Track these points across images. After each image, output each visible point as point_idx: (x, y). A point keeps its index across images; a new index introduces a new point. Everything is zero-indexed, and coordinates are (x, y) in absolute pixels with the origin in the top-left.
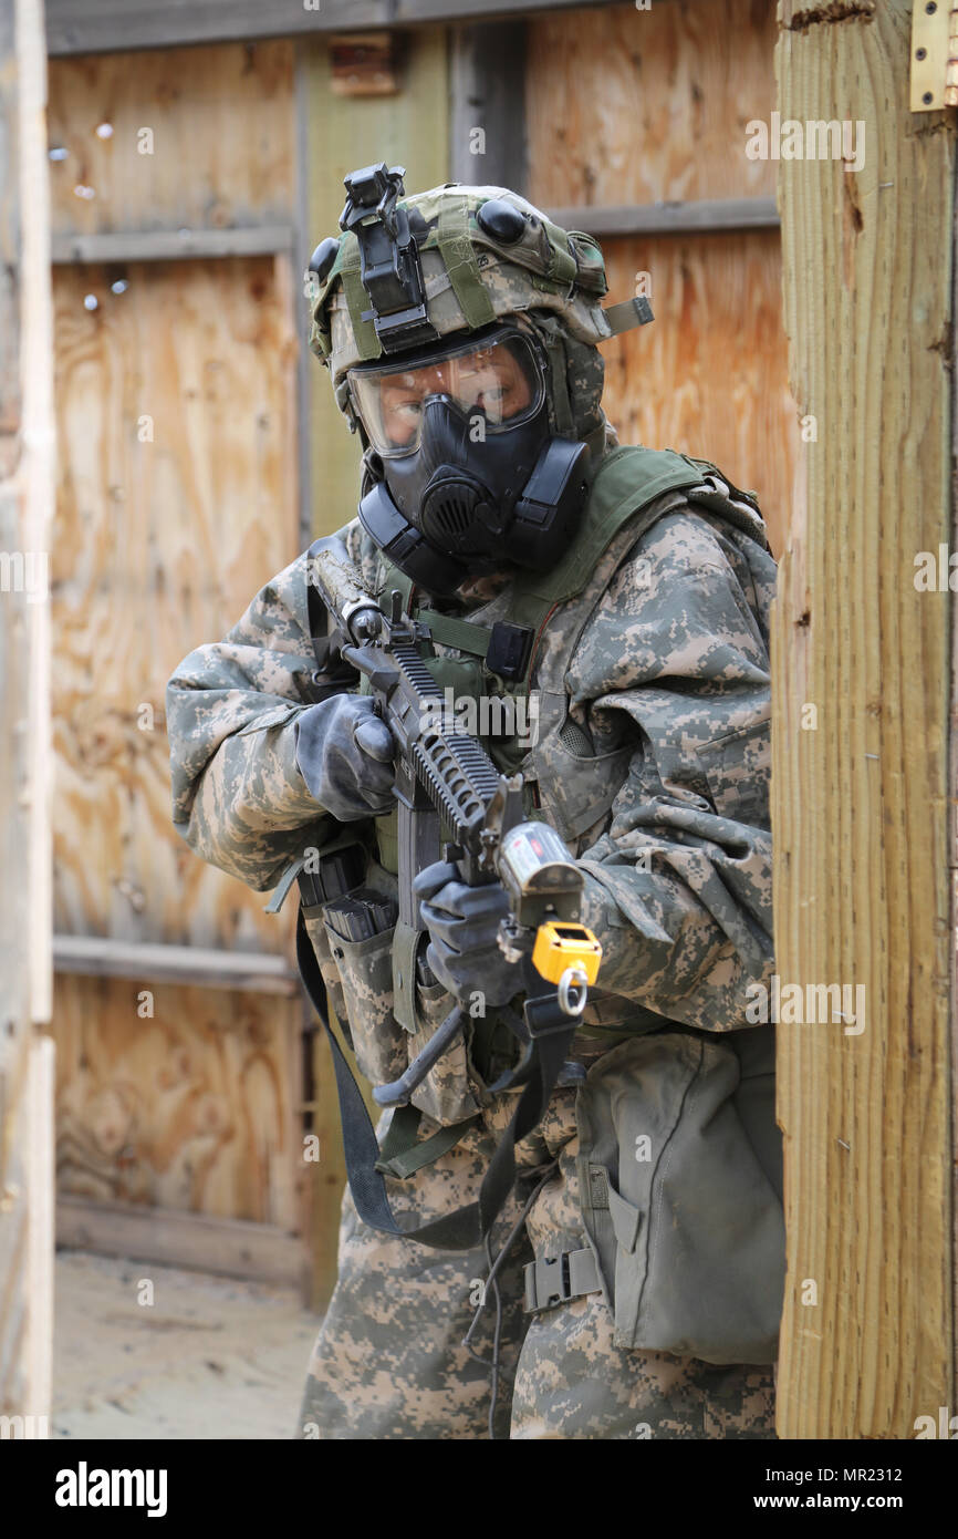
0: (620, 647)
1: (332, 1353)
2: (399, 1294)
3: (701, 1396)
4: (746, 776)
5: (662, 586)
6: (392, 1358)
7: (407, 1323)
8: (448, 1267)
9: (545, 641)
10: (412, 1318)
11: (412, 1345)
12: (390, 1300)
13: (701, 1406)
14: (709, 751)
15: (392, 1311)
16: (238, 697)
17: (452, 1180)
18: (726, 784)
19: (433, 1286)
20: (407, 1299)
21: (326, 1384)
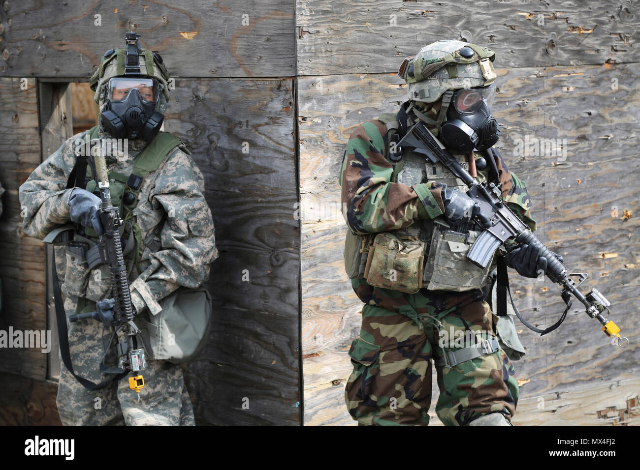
0: (167, 181)
1: (66, 376)
2: (84, 357)
3: (166, 372)
4: (196, 220)
5: (176, 169)
6: (85, 374)
7: (87, 364)
8: (96, 348)
9: (145, 181)
10: (89, 362)
11: (90, 369)
12: (82, 359)
13: (166, 374)
14: (189, 214)
15: (83, 362)
16: (43, 192)
17: (93, 325)
18: (192, 222)
19: (93, 353)
20: (87, 358)
21: (65, 385)
